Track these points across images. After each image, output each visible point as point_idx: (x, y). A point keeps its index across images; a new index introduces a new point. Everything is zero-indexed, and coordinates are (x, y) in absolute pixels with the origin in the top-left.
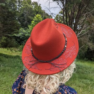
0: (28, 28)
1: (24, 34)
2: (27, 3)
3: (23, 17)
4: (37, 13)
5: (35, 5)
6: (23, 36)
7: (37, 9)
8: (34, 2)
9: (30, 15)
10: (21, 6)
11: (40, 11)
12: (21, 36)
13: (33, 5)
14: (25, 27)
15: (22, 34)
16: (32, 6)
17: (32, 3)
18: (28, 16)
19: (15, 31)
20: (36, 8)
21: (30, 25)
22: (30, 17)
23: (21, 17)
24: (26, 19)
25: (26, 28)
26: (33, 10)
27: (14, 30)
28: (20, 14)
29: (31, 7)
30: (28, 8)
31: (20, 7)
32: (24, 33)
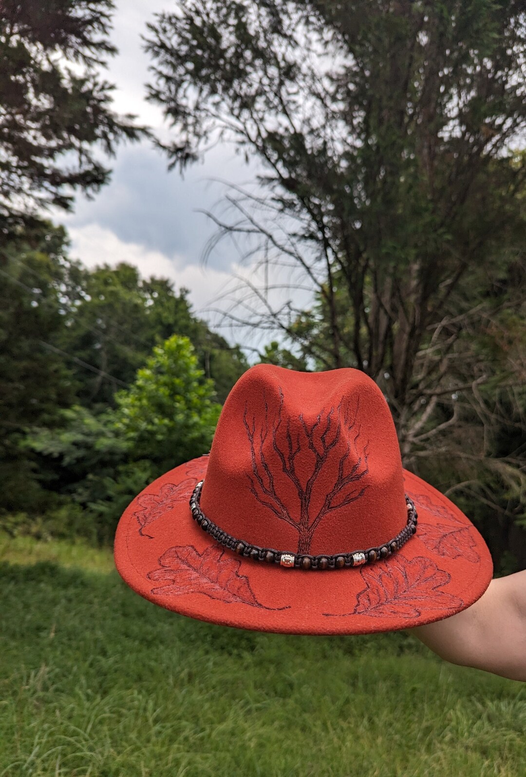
0: (116, 407)
1: (90, 440)
2: (116, 280)
3: (88, 352)
4: (168, 331)
5: (156, 295)
6: (80, 453)
7: (165, 314)
8: (152, 279)
9: (127, 342)
10: (81, 298)
11: (183, 322)
12: (69, 452)
13: (148, 296)
14: (95, 401)
15: (79, 437)
16: (139, 297)
17: (140, 284)
18: (118, 346)
19: (46, 417)
20: (160, 310)
21: (128, 389)
22: (128, 352)
23: (76, 348)
24: (103, 359)
25: (98, 406)
26: (146, 317)
27: (42, 411)
28: (74, 334)
29: (139, 301)
30: (118, 306)
31: (78, 303)
32: (88, 435)
